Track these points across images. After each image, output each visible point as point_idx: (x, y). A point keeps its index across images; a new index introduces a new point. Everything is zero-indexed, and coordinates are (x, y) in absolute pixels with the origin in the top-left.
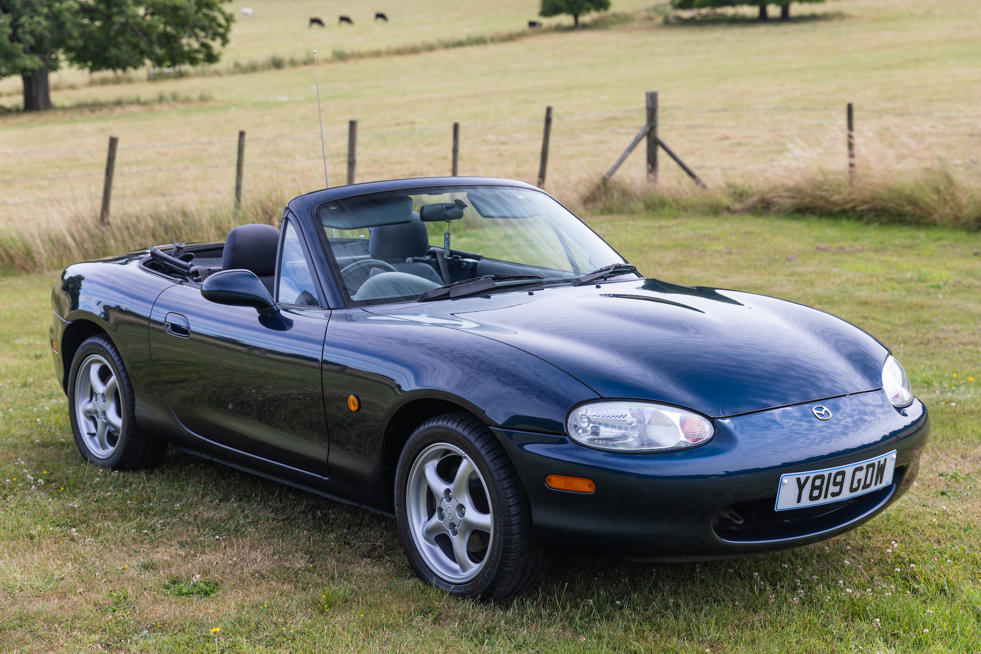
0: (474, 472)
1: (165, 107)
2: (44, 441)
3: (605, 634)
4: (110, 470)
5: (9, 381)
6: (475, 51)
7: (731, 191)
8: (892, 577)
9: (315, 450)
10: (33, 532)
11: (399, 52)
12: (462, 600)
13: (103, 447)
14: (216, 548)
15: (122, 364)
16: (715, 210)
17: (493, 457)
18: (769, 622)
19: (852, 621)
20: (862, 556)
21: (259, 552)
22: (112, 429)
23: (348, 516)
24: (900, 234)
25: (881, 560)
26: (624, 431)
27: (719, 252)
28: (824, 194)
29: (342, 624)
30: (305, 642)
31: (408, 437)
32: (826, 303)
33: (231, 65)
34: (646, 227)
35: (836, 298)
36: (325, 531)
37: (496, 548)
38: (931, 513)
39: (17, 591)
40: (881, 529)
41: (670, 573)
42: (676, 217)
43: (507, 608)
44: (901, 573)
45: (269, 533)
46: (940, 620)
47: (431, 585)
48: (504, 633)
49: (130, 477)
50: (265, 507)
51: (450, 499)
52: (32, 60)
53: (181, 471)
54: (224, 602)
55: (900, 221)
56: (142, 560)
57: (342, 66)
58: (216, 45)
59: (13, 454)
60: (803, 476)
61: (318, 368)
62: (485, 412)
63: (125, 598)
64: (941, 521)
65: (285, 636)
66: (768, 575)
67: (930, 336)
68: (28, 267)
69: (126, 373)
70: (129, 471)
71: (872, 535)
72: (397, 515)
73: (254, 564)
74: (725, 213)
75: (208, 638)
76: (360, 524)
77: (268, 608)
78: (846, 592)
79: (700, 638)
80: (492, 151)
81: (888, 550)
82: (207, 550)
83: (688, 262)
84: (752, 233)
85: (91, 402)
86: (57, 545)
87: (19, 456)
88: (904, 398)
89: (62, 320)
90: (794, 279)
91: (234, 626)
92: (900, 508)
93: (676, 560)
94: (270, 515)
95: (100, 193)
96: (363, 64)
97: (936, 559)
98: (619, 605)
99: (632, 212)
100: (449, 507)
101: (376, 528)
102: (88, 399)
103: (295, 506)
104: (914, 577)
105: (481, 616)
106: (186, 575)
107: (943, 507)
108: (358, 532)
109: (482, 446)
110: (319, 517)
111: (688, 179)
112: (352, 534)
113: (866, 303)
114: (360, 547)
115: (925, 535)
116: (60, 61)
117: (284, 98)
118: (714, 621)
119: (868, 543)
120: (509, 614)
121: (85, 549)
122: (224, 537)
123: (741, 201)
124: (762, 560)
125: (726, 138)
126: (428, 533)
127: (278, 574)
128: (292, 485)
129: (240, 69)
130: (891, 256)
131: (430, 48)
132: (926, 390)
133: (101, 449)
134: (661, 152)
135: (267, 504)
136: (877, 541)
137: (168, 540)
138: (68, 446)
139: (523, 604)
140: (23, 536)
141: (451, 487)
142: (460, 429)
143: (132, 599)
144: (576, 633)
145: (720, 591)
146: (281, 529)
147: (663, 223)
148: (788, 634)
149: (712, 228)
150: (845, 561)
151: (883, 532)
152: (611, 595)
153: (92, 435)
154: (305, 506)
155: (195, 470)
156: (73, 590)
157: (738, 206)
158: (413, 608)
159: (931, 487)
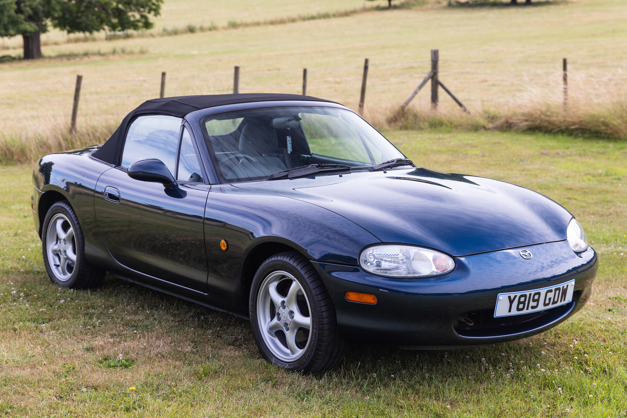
0: (300, 290)
1: (116, 57)
2: (26, 270)
3: (383, 395)
4: (69, 288)
5: (6, 232)
6: (322, 23)
7: (487, 115)
8: (572, 362)
9: (199, 276)
10: (16, 327)
11: (272, 23)
12: (291, 373)
13: (64, 274)
14: (134, 338)
15: (77, 219)
16: (476, 128)
17: (312, 280)
18: (489, 389)
19: (544, 389)
20: (554, 349)
21: (161, 341)
22: (70, 262)
23: (221, 319)
24: (596, 145)
25: (566, 351)
26: (397, 265)
27: (476, 155)
28: (547, 118)
29: (213, 387)
30: (188, 397)
31: (258, 267)
32: (545, 188)
33: (161, 30)
34: (429, 139)
35: (551, 186)
36: (205, 328)
37: (313, 339)
38: (601, 322)
39: (4, 363)
40: (567, 332)
41: (427, 357)
42: (449, 132)
43: (321, 378)
44: (578, 360)
45: (169, 329)
46: (601, 389)
47: (272, 363)
48: (317, 394)
49: (81, 293)
50: (167, 313)
51: (284, 307)
52: (30, 26)
53: (114, 290)
54: (137, 372)
55: (597, 137)
56: (85, 345)
57: (234, 32)
58: (151, 17)
59: (6, 278)
60: (512, 295)
61: (201, 223)
62: (307, 251)
63: (73, 369)
64: (607, 328)
65: (175, 394)
66: (491, 360)
67: (611, 211)
68: (22, 160)
69: (80, 226)
70: (80, 290)
71: (561, 336)
72: (251, 318)
73: (157, 349)
74: (482, 130)
75: (125, 394)
76: (228, 324)
77: (165, 376)
78: (541, 371)
79: (444, 399)
80: (330, 88)
81: (571, 345)
82: (128, 339)
83: (455, 161)
84: (499, 143)
85: (57, 244)
86: (31, 335)
87: (9, 279)
88: (581, 247)
89: (38, 191)
90: (524, 173)
91: (143, 387)
92: (581, 319)
93: (430, 348)
94: (171, 318)
95: (70, 112)
96: (248, 30)
97: (602, 352)
98: (393, 377)
99: (421, 129)
100: (284, 313)
101: (238, 327)
102: (55, 242)
103: (187, 313)
104: (586, 363)
105: (302, 383)
106: (114, 355)
107: (608, 318)
108: (226, 329)
109: (305, 273)
110: (202, 320)
111: (458, 107)
112: (222, 331)
113: (571, 189)
114: (227, 339)
115: (596, 336)
116: (48, 26)
117: (196, 52)
118: (453, 389)
119: (558, 341)
120: (321, 382)
121: (49, 338)
122: (140, 331)
123: (492, 122)
124: (488, 351)
125: (485, 81)
126: (271, 329)
127: (173, 355)
128: (185, 298)
129: (167, 33)
130: (590, 159)
131: (293, 20)
132: (605, 245)
133: (62, 275)
134: (440, 90)
135: (169, 311)
136: (564, 339)
137: (103, 333)
138: (42, 273)
139: (331, 376)
140: (9, 329)
141: (285, 299)
142: (291, 262)
143: (77, 369)
144: (364, 394)
145: (459, 369)
146: (177, 327)
147: (441, 136)
148: (501, 397)
149: (473, 140)
150: (542, 352)
151: (568, 334)
152: (389, 371)
153: (57, 266)
154: (194, 313)
155: (123, 289)
156: (40, 363)
157: (490, 125)
158: (259, 377)
159: (603, 306)
